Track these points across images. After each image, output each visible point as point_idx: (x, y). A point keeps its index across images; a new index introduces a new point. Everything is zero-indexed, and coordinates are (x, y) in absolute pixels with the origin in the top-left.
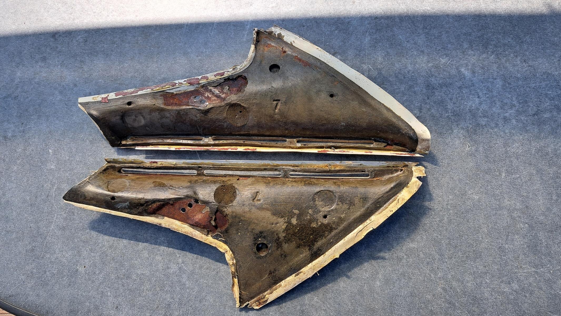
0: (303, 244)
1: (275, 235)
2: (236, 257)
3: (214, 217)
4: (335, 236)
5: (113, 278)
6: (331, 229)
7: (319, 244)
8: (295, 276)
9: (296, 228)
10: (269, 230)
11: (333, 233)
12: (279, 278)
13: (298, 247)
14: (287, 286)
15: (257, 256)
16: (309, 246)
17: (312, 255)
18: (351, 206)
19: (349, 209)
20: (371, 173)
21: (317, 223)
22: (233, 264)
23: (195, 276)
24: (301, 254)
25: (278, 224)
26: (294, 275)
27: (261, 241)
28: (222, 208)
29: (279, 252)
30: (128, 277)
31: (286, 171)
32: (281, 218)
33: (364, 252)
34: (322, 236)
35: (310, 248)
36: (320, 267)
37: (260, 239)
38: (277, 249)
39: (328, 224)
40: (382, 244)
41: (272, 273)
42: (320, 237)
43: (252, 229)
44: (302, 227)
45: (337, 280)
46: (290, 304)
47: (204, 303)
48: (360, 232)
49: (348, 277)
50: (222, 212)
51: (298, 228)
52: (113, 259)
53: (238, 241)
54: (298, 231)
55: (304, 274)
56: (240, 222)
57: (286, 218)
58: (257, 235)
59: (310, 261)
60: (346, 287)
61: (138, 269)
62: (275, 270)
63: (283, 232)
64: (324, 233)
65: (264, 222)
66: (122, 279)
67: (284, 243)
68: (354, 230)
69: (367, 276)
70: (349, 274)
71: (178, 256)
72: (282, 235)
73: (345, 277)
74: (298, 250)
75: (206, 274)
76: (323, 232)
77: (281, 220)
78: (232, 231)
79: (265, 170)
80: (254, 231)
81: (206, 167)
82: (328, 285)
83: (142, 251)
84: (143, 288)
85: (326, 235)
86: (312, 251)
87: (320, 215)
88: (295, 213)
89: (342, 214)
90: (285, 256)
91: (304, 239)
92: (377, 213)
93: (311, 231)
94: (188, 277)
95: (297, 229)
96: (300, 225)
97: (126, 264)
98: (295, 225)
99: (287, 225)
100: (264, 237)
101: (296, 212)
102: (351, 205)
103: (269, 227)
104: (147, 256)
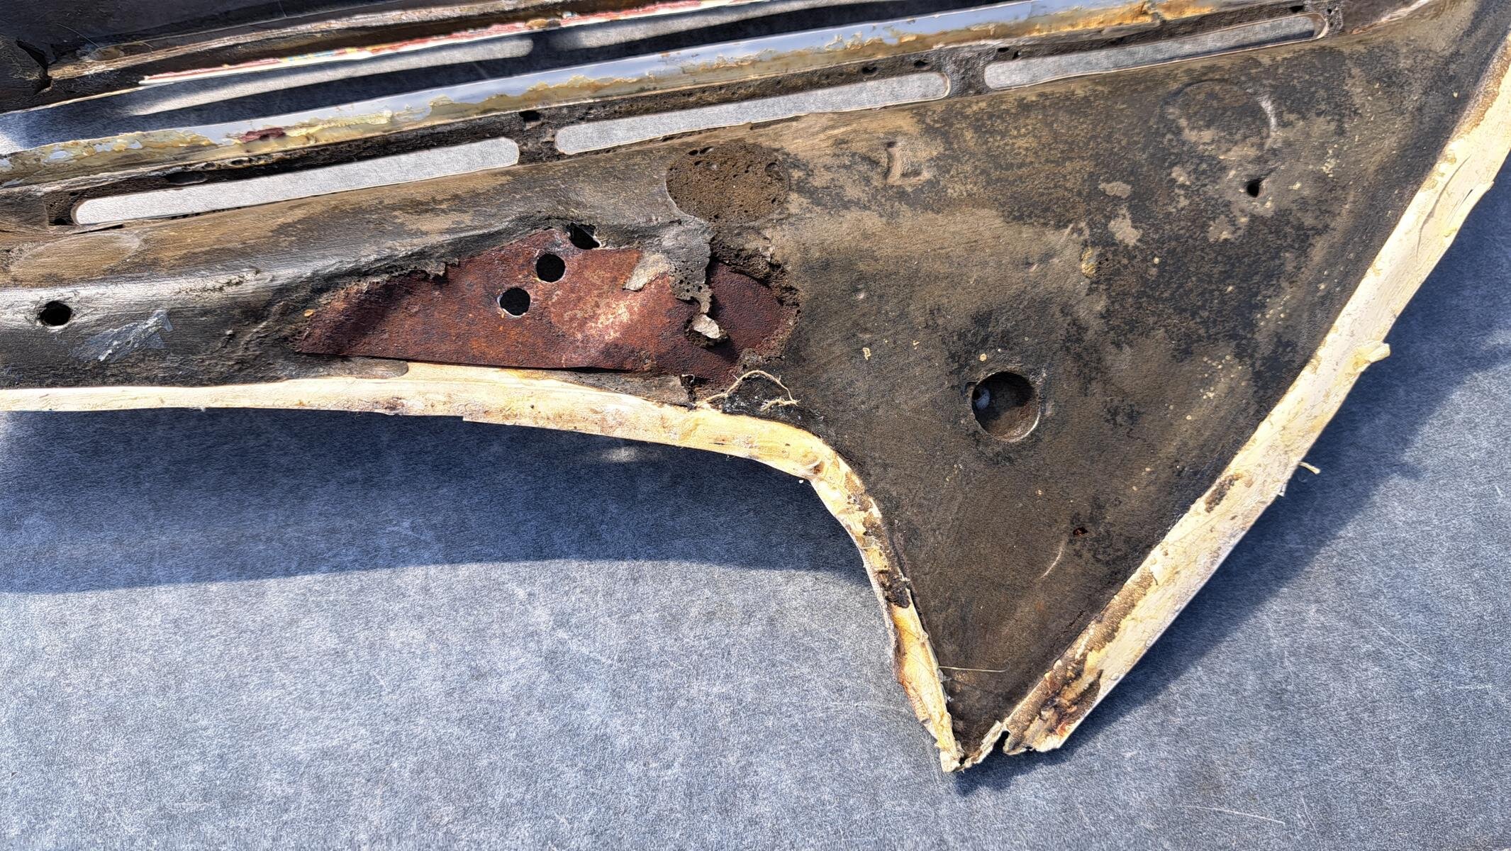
0: (1202, 332)
1: (1058, 314)
2: (875, 484)
3: (705, 297)
4: (1329, 263)
5: (132, 831)
6: (1303, 240)
7: (1274, 313)
8: (1209, 510)
9: (1144, 260)
10: (1018, 297)
11: (1319, 250)
12: (1128, 540)
13: (1185, 350)
14: (1183, 574)
15: (989, 452)
16: (1233, 336)
17: (1257, 376)
18: (1346, 119)
19: (1341, 132)
20: (1330, 11)
21: (1232, 222)
22: (871, 529)
23: (655, 676)
24: (1207, 383)
25: (1056, 260)
26: (1200, 504)
27: (991, 365)
28: (740, 240)
29: (1097, 399)
30: (233, 800)
31: (968, 60)
32: (1060, 225)
33: (1425, 347)
34: (1273, 276)
35: (1238, 346)
36: (1312, 429)
37: (983, 357)
38: (1084, 391)
39: (1282, 215)
40: (1484, 298)
41: (1089, 526)
42: (1268, 286)
43: (932, 312)
44: (1172, 252)
45: (1368, 497)
46: (1205, 679)
47: (749, 810)
48: (1432, 221)
49: (1411, 472)
50: (740, 262)
51: (1156, 260)
52: (113, 719)
53: (869, 391)
54: (1160, 275)
55: (1249, 484)
56: (857, 291)
57: (1083, 224)
58: (961, 336)
59: (1258, 411)
60: (1420, 522)
61: (289, 731)
62: (1098, 505)
63: (1091, 291)
64: (1277, 262)
65: (984, 264)
66: (193, 820)
67: (1111, 349)
68: (1397, 218)
69: (1485, 444)
70: (1408, 457)
71: (521, 593)
72: (1091, 309)
73: (1396, 479)
74: (1186, 367)
75: (713, 645)
76: (1273, 258)
77: (1060, 238)
78: (824, 344)
79: (868, 71)
80: (940, 321)
81: (561, 108)
82: (1342, 533)
83: (293, 622)
84: (345, 834)
85: (1289, 267)
86: (1251, 356)
87: (1230, 181)
88: (1115, 197)
89: (1321, 159)
90: (1133, 417)
91: (1203, 307)
92: (1465, 125)
93: (1216, 262)
94: (616, 694)
95: (1154, 265)
96: (1161, 242)
97: (204, 723)
98: (1135, 247)
99: (1100, 255)
100: (1005, 340)
101: (1119, 188)
102: (1342, 116)
103: (1016, 279)
104: (332, 642)
